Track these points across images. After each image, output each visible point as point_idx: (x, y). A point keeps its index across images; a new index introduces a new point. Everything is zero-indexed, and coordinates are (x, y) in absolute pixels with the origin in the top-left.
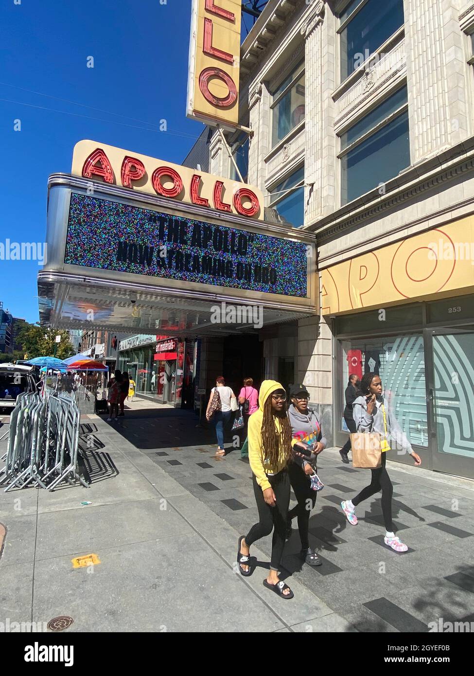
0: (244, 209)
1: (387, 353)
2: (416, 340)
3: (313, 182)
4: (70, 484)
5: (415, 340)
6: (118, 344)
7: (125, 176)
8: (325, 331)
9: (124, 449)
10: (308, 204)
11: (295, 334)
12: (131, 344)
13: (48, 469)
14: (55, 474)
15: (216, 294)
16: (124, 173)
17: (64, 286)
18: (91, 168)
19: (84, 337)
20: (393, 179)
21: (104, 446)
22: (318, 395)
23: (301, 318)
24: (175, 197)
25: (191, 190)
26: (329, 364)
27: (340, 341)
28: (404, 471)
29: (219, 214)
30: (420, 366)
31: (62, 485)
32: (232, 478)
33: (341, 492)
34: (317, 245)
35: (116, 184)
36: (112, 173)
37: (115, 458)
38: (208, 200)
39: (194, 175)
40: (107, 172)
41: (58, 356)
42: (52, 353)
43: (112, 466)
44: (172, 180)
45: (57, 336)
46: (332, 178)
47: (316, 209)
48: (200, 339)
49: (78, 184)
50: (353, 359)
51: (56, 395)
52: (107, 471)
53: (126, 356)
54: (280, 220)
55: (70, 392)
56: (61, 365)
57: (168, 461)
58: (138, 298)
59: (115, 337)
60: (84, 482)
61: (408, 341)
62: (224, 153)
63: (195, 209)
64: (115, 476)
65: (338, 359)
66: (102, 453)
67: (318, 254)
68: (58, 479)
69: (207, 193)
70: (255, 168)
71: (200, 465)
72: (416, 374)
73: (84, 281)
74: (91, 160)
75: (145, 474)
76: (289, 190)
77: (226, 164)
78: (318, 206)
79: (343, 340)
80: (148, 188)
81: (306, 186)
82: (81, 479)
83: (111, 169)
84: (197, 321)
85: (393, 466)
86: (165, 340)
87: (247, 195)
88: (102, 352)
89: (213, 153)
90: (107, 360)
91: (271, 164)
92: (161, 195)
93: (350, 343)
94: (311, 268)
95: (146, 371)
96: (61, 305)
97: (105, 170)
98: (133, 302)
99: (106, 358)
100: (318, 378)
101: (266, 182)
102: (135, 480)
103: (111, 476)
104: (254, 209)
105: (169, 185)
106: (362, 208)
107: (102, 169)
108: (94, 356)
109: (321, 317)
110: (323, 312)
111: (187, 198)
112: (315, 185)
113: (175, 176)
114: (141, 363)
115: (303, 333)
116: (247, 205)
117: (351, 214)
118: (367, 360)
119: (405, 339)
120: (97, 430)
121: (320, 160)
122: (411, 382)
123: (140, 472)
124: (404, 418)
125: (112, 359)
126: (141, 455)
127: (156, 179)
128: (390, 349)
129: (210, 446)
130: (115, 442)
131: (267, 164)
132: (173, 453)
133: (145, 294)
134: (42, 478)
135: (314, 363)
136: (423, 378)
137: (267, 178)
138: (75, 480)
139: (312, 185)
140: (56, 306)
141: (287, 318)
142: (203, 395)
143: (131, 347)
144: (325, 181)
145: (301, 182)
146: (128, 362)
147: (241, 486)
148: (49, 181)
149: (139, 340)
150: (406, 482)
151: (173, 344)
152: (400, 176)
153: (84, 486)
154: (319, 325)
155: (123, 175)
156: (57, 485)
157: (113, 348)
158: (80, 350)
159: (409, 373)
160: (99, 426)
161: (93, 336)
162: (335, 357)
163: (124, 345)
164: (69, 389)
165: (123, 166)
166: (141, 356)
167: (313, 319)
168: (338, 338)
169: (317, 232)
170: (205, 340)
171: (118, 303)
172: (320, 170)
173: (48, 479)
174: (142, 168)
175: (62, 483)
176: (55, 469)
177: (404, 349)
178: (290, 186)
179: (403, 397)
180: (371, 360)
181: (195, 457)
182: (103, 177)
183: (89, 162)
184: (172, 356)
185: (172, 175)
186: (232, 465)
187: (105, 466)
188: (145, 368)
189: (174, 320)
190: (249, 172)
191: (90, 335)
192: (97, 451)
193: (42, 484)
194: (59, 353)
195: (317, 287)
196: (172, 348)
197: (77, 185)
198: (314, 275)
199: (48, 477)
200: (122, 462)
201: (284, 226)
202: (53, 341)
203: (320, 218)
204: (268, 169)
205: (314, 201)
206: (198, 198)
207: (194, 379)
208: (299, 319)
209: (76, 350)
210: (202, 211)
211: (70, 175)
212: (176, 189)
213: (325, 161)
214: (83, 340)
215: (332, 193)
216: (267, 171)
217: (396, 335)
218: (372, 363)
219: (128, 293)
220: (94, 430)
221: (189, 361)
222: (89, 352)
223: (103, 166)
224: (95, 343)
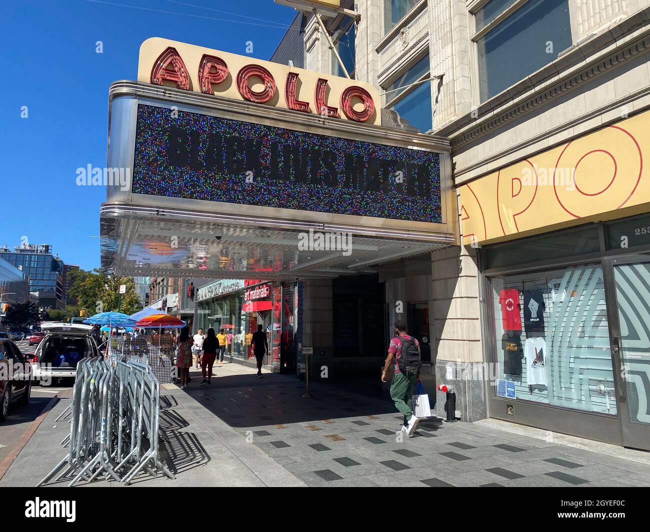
0: (355, 112)
1: (553, 291)
2: (592, 273)
3: (442, 74)
4: (151, 475)
5: (590, 272)
6: (195, 293)
7: (203, 80)
8: (468, 266)
9: (213, 428)
10: (437, 102)
11: (428, 271)
12: (212, 292)
13: (122, 456)
14: (132, 462)
15: (324, 223)
16: (203, 76)
17: (132, 221)
18: (161, 72)
19: (153, 286)
20: (551, 64)
21: (189, 424)
22: (464, 351)
23: (435, 250)
24: (267, 101)
25: (287, 92)
26: (476, 309)
27: (489, 278)
28: (586, 448)
29: (323, 120)
30: (599, 308)
31: (141, 476)
32: (359, 464)
33: (506, 479)
34: (453, 155)
35: (193, 91)
36: (187, 77)
37: (203, 439)
38: (308, 104)
39: (290, 73)
40: (181, 76)
41: (123, 310)
42: (115, 308)
43: (202, 450)
44: (263, 81)
45: (121, 286)
46: (467, 67)
47: (448, 108)
48: (302, 282)
49: (146, 92)
50: (507, 301)
51: (124, 361)
52: (195, 456)
53: (207, 307)
54: (400, 123)
55: (141, 356)
56: (128, 322)
57: (272, 443)
58: (225, 233)
59: (192, 284)
60: (167, 471)
61: (581, 275)
62: (323, 44)
63: (293, 116)
64: (206, 463)
65: (487, 302)
66: (187, 433)
67: (453, 166)
68: (136, 468)
69: (307, 94)
70: (363, 61)
71: (313, 446)
72: (594, 318)
73: (157, 214)
74: (161, 62)
75: (245, 460)
76: (410, 86)
77: (326, 58)
78: (450, 104)
79: (494, 277)
80: (233, 92)
81: (433, 79)
82: (164, 468)
83: (186, 72)
84: (297, 259)
85: (570, 441)
86: (257, 286)
87: (357, 93)
88: (175, 304)
89: (308, 45)
90: (182, 314)
91: (385, 54)
92: (250, 101)
93: (502, 280)
94: (445, 183)
95: (233, 327)
96: (129, 245)
97: (178, 73)
98: (219, 238)
99: (182, 312)
100: (462, 328)
101: (379, 77)
102: (231, 469)
103: (202, 462)
104: (369, 113)
105: (258, 88)
106: (511, 103)
107: (175, 72)
108: (166, 308)
109: (463, 248)
110: (464, 242)
111: (282, 103)
112: (444, 77)
113: (266, 76)
114: (225, 317)
115: (438, 269)
116: (359, 107)
117: (496, 112)
118: (526, 303)
119: (577, 273)
120: (177, 405)
121: (449, 46)
122: (588, 330)
123: (237, 457)
124: (581, 376)
125: (188, 312)
126: (236, 435)
127: (243, 80)
128: (557, 286)
129: (323, 421)
130: (201, 418)
131: (380, 54)
132: (277, 432)
133: (233, 227)
134: (115, 467)
135: (456, 309)
136: (604, 323)
137: (380, 73)
138: (155, 469)
139: (441, 77)
140: (122, 247)
141: (415, 250)
142: (309, 355)
143: (213, 296)
144: (458, 71)
145: (426, 74)
146: (209, 315)
147: (370, 474)
148: (110, 91)
149: (222, 286)
150: (590, 463)
151: (267, 290)
152: (559, 59)
153: (168, 477)
154: (461, 258)
155: (200, 79)
156: (135, 475)
157: (189, 299)
158: (148, 302)
159: (584, 318)
160: (179, 398)
161: (163, 284)
162: (484, 300)
163: (204, 293)
164: (140, 353)
165: (200, 66)
166: (226, 307)
167: (452, 251)
168: (486, 275)
169: (451, 136)
170: (308, 283)
171: (199, 240)
172: (450, 58)
173: (122, 469)
174: (224, 68)
175: (140, 473)
176: (131, 455)
177: (577, 286)
178: (410, 81)
179: (579, 349)
180: (532, 301)
181: (306, 437)
182: (177, 82)
183: (160, 64)
184: (265, 306)
185: (263, 75)
186: (356, 446)
187: (192, 450)
188: (231, 323)
189: (266, 259)
190: (357, 66)
191: (159, 283)
192: (179, 430)
193: (116, 476)
194: (124, 306)
195: (455, 210)
196: (266, 295)
197: (145, 94)
198: (450, 193)
199: (123, 466)
200: (213, 444)
201: (408, 132)
202: (116, 292)
203: (454, 119)
204: (381, 59)
205: (444, 97)
206: (295, 102)
207: (295, 334)
208: (432, 252)
209: (143, 303)
210: (301, 118)
211: (135, 83)
212: (268, 91)
213: (456, 46)
214: (151, 289)
215: (468, 87)
216: (380, 64)
217: (565, 268)
218: (534, 305)
219: (211, 227)
220: (173, 403)
221: (288, 312)
222: (160, 304)
223: (176, 69)
224: (167, 293)
